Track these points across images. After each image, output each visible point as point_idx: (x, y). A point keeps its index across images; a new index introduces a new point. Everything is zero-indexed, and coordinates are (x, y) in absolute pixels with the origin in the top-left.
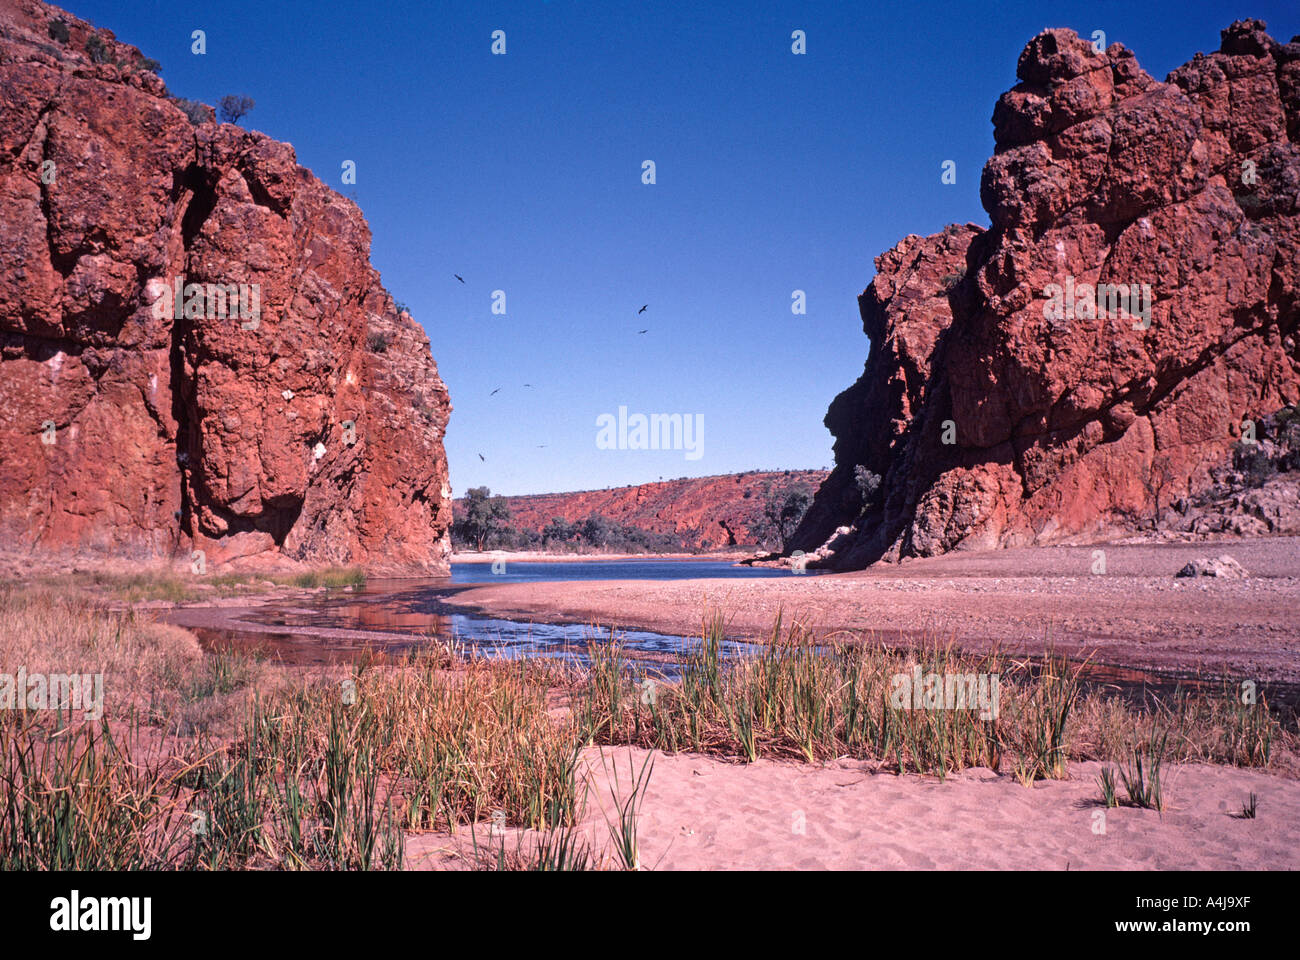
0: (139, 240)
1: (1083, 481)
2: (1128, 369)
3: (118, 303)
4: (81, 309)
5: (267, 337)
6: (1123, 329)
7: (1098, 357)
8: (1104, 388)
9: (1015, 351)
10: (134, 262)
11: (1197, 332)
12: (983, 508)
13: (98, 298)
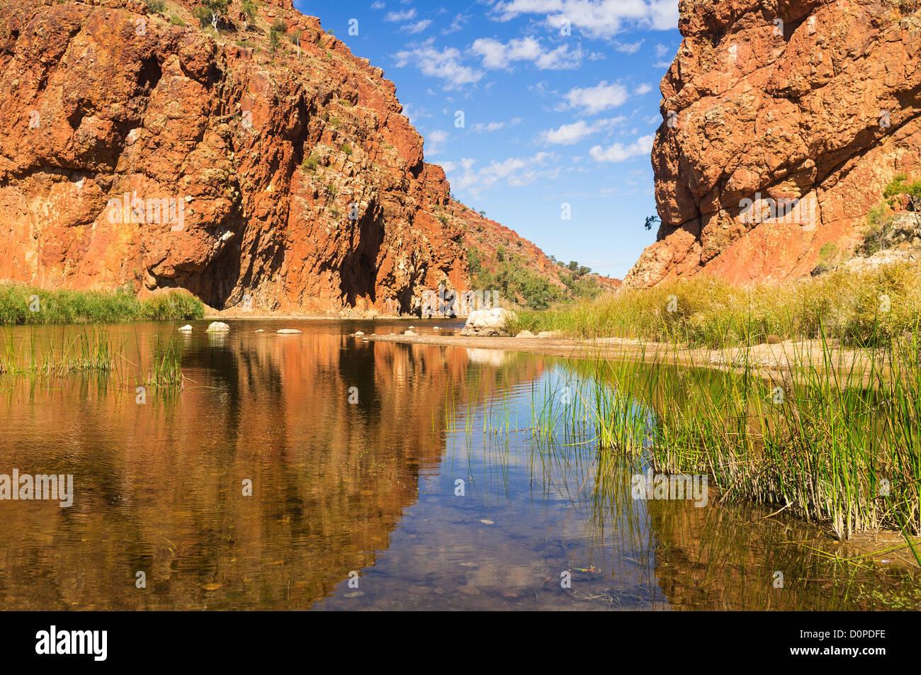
0: (114, 105)
1: (744, 252)
2: (779, 152)
3: (105, 146)
4: (85, 150)
5: (175, 162)
6: (778, 118)
7: (754, 144)
8: (760, 171)
9: (683, 142)
10: (112, 119)
11: (851, 116)
12: (652, 275)
13: (93, 142)
